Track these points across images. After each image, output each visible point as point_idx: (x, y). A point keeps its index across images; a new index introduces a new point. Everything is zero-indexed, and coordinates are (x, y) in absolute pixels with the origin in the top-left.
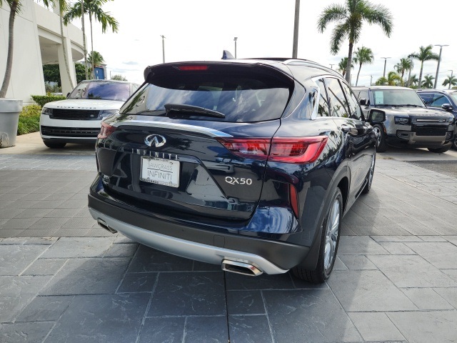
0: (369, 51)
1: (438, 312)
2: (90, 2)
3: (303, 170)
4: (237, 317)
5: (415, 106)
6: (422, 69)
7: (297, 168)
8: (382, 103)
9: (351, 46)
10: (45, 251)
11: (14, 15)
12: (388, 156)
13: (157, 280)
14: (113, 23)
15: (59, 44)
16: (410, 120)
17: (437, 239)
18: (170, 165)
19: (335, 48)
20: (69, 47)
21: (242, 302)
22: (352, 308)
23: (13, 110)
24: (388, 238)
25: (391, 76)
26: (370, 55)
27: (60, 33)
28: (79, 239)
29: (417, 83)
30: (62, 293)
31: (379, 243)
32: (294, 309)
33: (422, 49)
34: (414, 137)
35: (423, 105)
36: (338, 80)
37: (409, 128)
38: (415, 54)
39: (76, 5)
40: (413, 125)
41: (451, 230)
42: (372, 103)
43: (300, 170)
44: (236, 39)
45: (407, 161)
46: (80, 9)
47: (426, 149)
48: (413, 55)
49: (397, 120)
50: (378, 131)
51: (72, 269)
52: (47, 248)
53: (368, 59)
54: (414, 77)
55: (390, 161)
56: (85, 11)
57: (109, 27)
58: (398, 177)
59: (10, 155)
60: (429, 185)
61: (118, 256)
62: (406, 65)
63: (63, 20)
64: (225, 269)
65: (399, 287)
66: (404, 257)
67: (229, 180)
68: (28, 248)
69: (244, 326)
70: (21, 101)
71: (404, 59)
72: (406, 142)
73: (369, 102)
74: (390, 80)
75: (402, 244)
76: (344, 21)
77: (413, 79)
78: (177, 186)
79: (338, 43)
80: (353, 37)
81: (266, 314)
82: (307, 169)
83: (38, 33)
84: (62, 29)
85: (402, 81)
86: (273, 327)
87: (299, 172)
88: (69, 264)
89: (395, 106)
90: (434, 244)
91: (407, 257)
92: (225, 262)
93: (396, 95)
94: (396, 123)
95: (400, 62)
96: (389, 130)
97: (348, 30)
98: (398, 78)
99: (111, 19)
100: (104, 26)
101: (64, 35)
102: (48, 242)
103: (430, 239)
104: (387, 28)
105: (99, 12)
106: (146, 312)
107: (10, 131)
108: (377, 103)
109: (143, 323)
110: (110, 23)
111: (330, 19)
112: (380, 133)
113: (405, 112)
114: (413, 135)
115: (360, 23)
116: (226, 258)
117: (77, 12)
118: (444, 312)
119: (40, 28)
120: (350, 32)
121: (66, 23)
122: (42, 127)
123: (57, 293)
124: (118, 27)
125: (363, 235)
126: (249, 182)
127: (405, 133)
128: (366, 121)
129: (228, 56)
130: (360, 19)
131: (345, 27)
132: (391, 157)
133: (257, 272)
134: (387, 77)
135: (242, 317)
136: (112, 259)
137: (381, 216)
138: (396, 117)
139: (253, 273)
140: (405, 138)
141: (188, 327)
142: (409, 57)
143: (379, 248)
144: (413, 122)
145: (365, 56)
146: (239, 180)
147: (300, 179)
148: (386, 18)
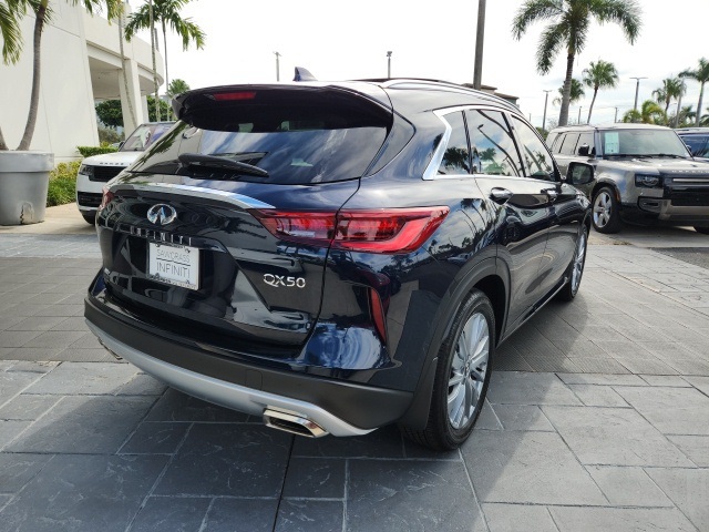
0: (609, 68)
1: (642, 511)
2: (163, 4)
3: (399, 264)
4: (295, 502)
5: (674, 157)
6: (701, 95)
7: (388, 261)
8: (616, 151)
9: (571, 59)
10: (35, 382)
11: (41, 25)
12: (622, 239)
13: (186, 435)
14: (197, 35)
15: (119, 69)
16: (661, 179)
17: (674, 382)
18: (186, 253)
19: (545, 64)
20: (135, 73)
21: (310, 477)
22: (492, 496)
23: (39, 168)
24: (587, 378)
25: (648, 108)
26: (611, 74)
27: (119, 52)
28: (90, 366)
29: (694, 119)
30: (38, 450)
31: (571, 385)
32: (393, 492)
33: (702, 62)
34: (667, 209)
35: (688, 155)
36: (503, 114)
37: (659, 193)
38: (690, 71)
39: (143, 10)
40: (666, 189)
41: (702, 367)
42: (598, 152)
43: (394, 264)
44: (389, 53)
45: (653, 249)
46: (147, 15)
47: (692, 228)
48: (685, 74)
49: (639, 180)
50: (607, 199)
51: (65, 412)
52: (38, 378)
53: (609, 81)
54: (689, 109)
55: (625, 247)
56: (156, 18)
57: (192, 42)
58: (630, 274)
59: (32, 235)
60: (683, 290)
61: (140, 395)
62: (673, 89)
63: (124, 34)
64: (269, 425)
65: (584, 462)
66: (606, 411)
67: (269, 279)
68: (11, 377)
69: (303, 517)
70: (51, 155)
71: (669, 81)
72: (656, 216)
73: (594, 150)
74: (645, 114)
75: (608, 388)
76: (558, 19)
77: (688, 113)
78: (196, 288)
79: (550, 55)
80: (575, 44)
81: (345, 499)
82: (409, 261)
83: (87, 53)
84: (121, 45)
85: (665, 116)
86: (349, 522)
87: (391, 267)
88: (62, 403)
89: (638, 157)
90: (667, 391)
91: (612, 411)
92: (268, 413)
93: (644, 138)
94: (638, 184)
95: (662, 86)
96: (625, 197)
97: (565, 34)
98: (658, 111)
99: (195, 28)
100: (186, 41)
101: (126, 55)
102: (41, 369)
103: (661, 381)
104: (632, 29)
105: (175, 19)
106: (154, 488)
107: (36, 200)
108: (607, 152)
109: (143, 505)
110: (193, 35)
111: (533, 18)
112: (610, 202)
113: (655, 166)
114: (666, 205)
115: (586, 22)
116: (269, 407)
117: (143, 19)
118: (654, 511)
119: (90, 45)
120: (569, 36)
121: (128, 38)
122: (79, 193)
123: (32, 448)
124: (205, 41)
125: (546, 371)
126: (301, 283)
127: (652, 202)
128: (562, 182)
129: (302, 77)
130: (586, 15)
131: (560, 30)
132: (627, 241)
133: (317, 432)
134: (640, 110)
135: (304, 502)
136: (127, 399)
137: (585, 340)
138: (638, 175)
139: (311, 433)
140: (653, 210)
141: (211, 515)
142: (680, 75)
143: (567, 395)
144: (667, 182)
145: (603, 75)
146: (285, 280)
147: (392, 278)
148: (631, 13)
